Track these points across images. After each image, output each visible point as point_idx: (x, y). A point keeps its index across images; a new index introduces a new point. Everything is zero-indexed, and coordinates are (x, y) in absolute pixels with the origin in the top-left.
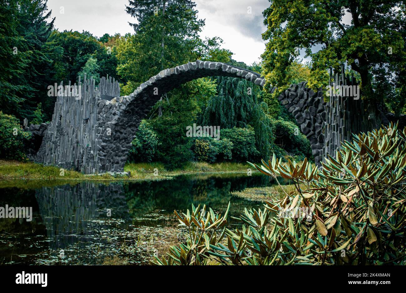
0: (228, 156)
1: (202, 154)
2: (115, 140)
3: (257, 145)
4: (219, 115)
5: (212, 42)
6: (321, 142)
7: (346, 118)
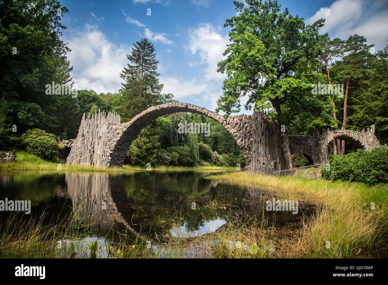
0: (175, 162)
1: (162, 161)
2: (117, 150)
3: (190, 156)
4: (170, 139)
5: (167, 97)
6: (250, 151)
7: (266, 136)
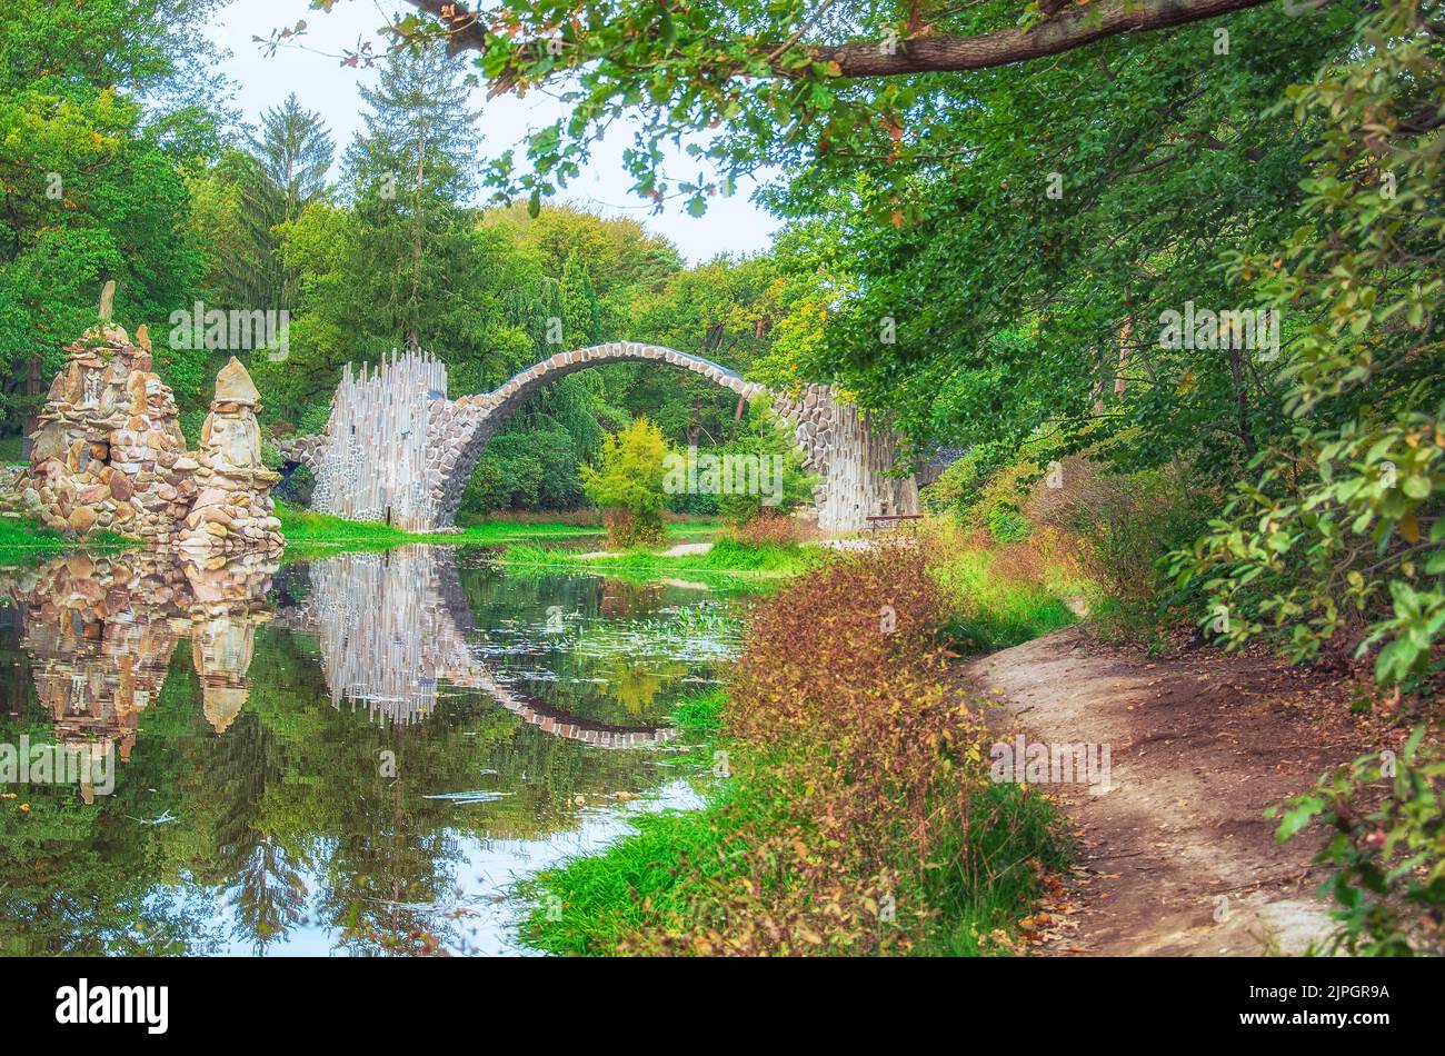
6: (824, 474)
7: (863, 441)
